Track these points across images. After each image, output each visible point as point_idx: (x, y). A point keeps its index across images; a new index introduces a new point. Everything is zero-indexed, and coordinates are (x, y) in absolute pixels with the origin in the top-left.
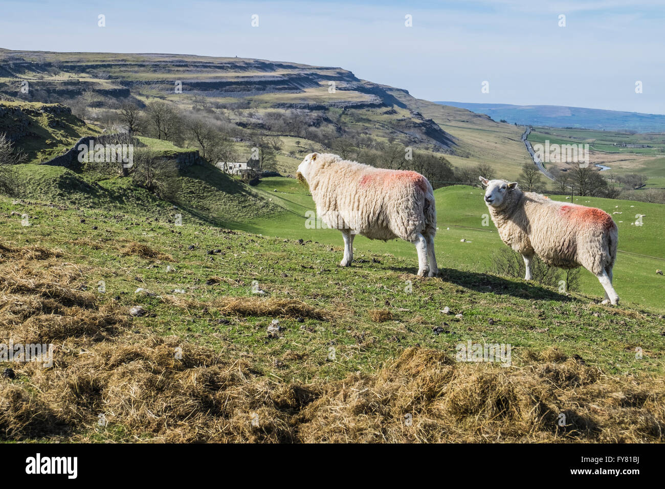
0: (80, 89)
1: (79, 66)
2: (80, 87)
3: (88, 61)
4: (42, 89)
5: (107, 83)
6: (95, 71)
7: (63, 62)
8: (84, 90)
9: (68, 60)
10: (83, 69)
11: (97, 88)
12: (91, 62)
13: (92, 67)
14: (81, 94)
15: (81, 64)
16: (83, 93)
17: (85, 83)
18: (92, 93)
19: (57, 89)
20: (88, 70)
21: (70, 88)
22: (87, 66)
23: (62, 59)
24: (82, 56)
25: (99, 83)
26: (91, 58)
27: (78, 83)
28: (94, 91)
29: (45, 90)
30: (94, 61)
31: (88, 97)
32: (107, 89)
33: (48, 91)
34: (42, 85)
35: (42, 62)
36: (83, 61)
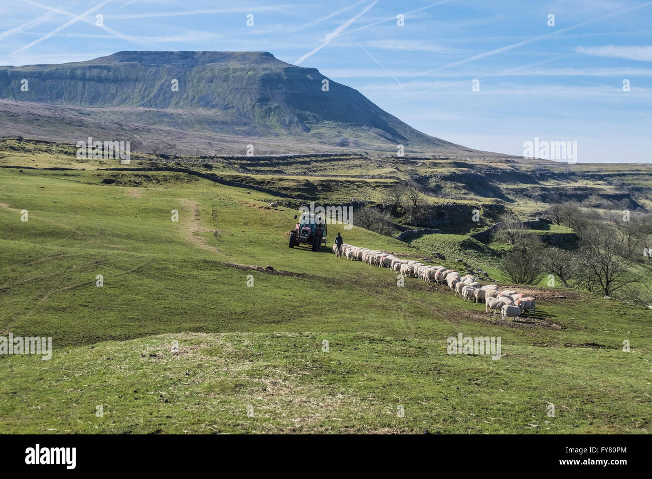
0: (587, 194)
1: (598, 175)
2: (587, 192)
3: (606, 171)
4: (556, 193)
5: (610, 189)
6: (611, 179)
7: (585, 172)
8: (591, 195)
9: (589, 170)
10: (601, 178)
11: (601, 193)
12: (609, 171)
13: (609, 176)
14: (588, 198)
15: (600, 173)
16: (589, 196)
17: (592, 188)
18: (597, 197)
19: (568, 193)
20: (605, 178)
21: (579, 192)
22: (604, 175)
23: (584, 169)
24: (602, 167)
25: (603, 189)
26: (609, 168)
27: (586, 189)
28: (598, 195)
29: (558, 194)
30: (611, 171)
31: (593, 200)
32: (609, 194)
33: (561, 195)
34: (557, 190)
35: (567, 172)
36: (602, 171)
